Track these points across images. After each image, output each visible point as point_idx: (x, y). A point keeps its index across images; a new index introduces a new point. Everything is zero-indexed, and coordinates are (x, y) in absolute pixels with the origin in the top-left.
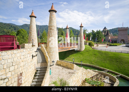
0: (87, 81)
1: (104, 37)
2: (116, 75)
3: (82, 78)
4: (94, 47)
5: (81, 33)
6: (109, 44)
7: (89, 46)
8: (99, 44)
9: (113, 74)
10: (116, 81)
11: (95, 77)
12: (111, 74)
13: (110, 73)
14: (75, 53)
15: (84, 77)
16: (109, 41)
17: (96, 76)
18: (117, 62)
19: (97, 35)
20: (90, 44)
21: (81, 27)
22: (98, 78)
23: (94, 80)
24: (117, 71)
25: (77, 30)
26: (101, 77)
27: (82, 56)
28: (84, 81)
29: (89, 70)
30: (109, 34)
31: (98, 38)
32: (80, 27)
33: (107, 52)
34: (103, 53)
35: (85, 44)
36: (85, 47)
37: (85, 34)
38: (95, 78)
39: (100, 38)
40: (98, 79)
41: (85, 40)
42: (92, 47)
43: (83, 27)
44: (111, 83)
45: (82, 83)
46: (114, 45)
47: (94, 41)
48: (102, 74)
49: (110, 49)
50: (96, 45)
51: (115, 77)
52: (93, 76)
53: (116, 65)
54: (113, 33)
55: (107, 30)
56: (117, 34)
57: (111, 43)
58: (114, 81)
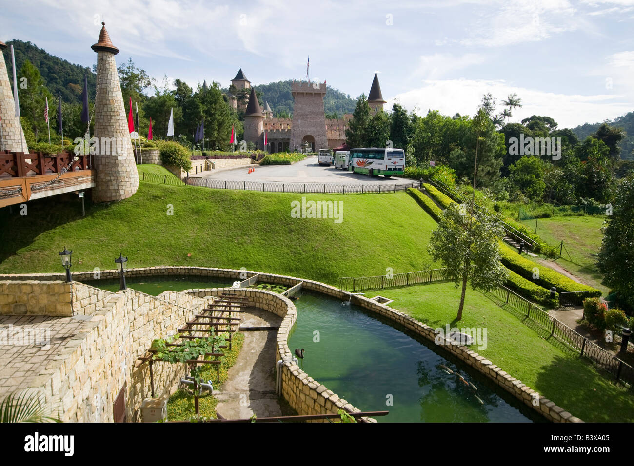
0: (161, 355)
1: (240, 124)
2: (289, 286)
3: (135, 346)
4: (192, 173)
5: (105, 91)
6: (261, 156)
7: (164, 171)
8: (215, 157)
9: (278, 287)
10: (285, 314)
11: (201, 320)
12: (269, 286)
13: (264, 287)
14: (79, 215)
15: (143, 340)
16: (259, 145)
17: (207, 314)
18: (291, 231)
19: (206, 112)
20: (169, 160)
21: (103, 49)
22: (214, 321)
23: (198, 334)
24: (289, 270)
25: (79, 68)
26: (230, 312)
27: (123, 228)
28: (144, 360)
29: (169, 295)
30: (260, 110)
31: (209, 126)
32: (95, 48)
33: (252, 195)
34: (233, 201)
35: (141, 157)
36: (144, 175)
37: (137, 100)
38: (204, 327)
39: (220, 125)
40: (216, 325)
41: (136, 135)
42: (184, 175)
43: (115, 51)
44: (268, 325)
45: (133, 376)
46: (278, 159)
47: (192, 142)
48: (232, 297)
49: (262, 181)
50: (202, 162)
51: (281, 295)
52: (191, 318)
53: (288, 246)
54: (274, 106)
55: (247, 86)
56: (291, 109)
57: (266, 153)
58: (280, 313)
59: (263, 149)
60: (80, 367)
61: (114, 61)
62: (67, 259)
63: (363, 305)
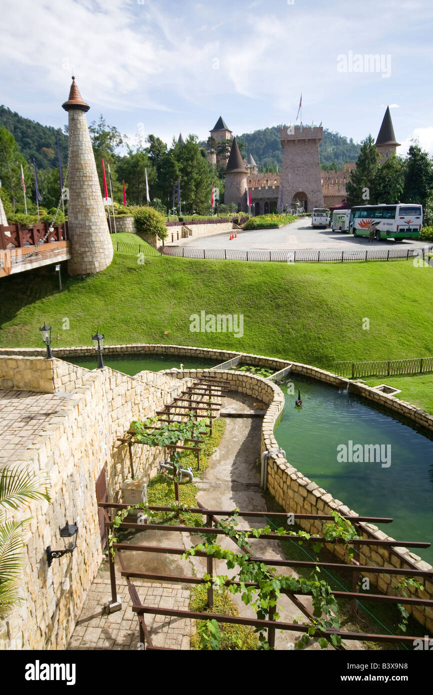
0: (139, 437)
1: (220, 182)
2: (275, 370)
3: (114, 427)
4: (168, 241)
5: (77, 155)
6: (244, 220)
7: (138, 240)
8: (193, 222)
9: (263, 370)
10: (272, 400)
11: (179, 403)
12: (253, 369)
13: (248, 370)
14: (56, 289)
15: (122, 421)
16: (242, 207)
17: (186, 397)
18: (278, 306)
19: (181, 170)
20: (143, 228)
21: (74, 107)
22: (194, 405)
23: (176, 418)
24: (276, 351)
25: (51, 130)
26: (210, 396)
27: (99, 303)
28: (123, 441)
29: (146, 375)
30: (243, 165)
31: (185, 186)
32: (67, 107)
33: (234, 265)
34: (213, 272)
35: (115, 225)
36: (118, 244)
37: (109, 161)
38: (183, 411)
39: (198, 185)
40: (195, 409)
41: (109, 202)
42: (159, 244)
43: (85, 108)
44: (252, 412)
45: (113, 456)
46: (263, 222)
47: (168, 206)
48: (211, 380)
49: (245, 249)
50: (178, 229)
51: (268, 380)
52: (169, 401)
53: (275, 324)
54: (259, 158)
55: (228, 136)
56: (279, 161)
57: (250, 215)
58: (265, 399)
59: (246, 211)
60: (64, 445)
61: (85, 119)
62: (46, 334)
63: (364, 395)
